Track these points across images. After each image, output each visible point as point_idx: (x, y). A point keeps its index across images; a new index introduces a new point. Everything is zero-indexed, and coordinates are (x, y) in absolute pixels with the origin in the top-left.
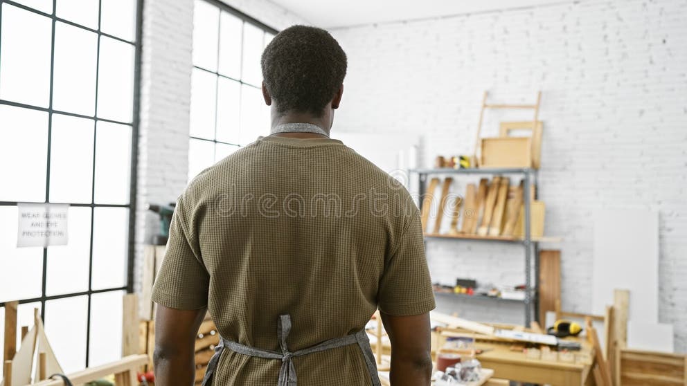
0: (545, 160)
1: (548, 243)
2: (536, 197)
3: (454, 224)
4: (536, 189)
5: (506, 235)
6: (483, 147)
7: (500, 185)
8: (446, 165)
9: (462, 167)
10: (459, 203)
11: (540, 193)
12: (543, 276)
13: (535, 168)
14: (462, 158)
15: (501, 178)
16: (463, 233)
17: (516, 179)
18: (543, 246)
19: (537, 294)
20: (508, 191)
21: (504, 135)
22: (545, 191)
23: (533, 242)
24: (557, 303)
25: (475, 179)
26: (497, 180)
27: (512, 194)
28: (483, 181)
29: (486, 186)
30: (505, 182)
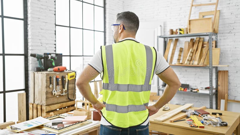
0: (220, 29)
1: (222, 67)
2: (216, 47)
3: (179, 60)
4: (216, 42)
5: (201, 65)
6: (190, 24)
7: (199, 41)
8: (174, 33)
9: (180, 33)
10: (181, 50)
11: (218, 44)
12: (219, 83)
13: (215, 33)
14: (180, 30)
15: (200, 38)
16: (182, 64)
17: (207, 38)
18: (219, 69)
19: (217, 91)
20: (203, 44)
21: (201, 18)
22: (220, 44)
23: (214, 67)
24: (226, 95)
25: (189, 39)
26: (198, 39)
27: (205, 45)
28: (192, 40)
29: (193, 42)
30: (202, 40)
